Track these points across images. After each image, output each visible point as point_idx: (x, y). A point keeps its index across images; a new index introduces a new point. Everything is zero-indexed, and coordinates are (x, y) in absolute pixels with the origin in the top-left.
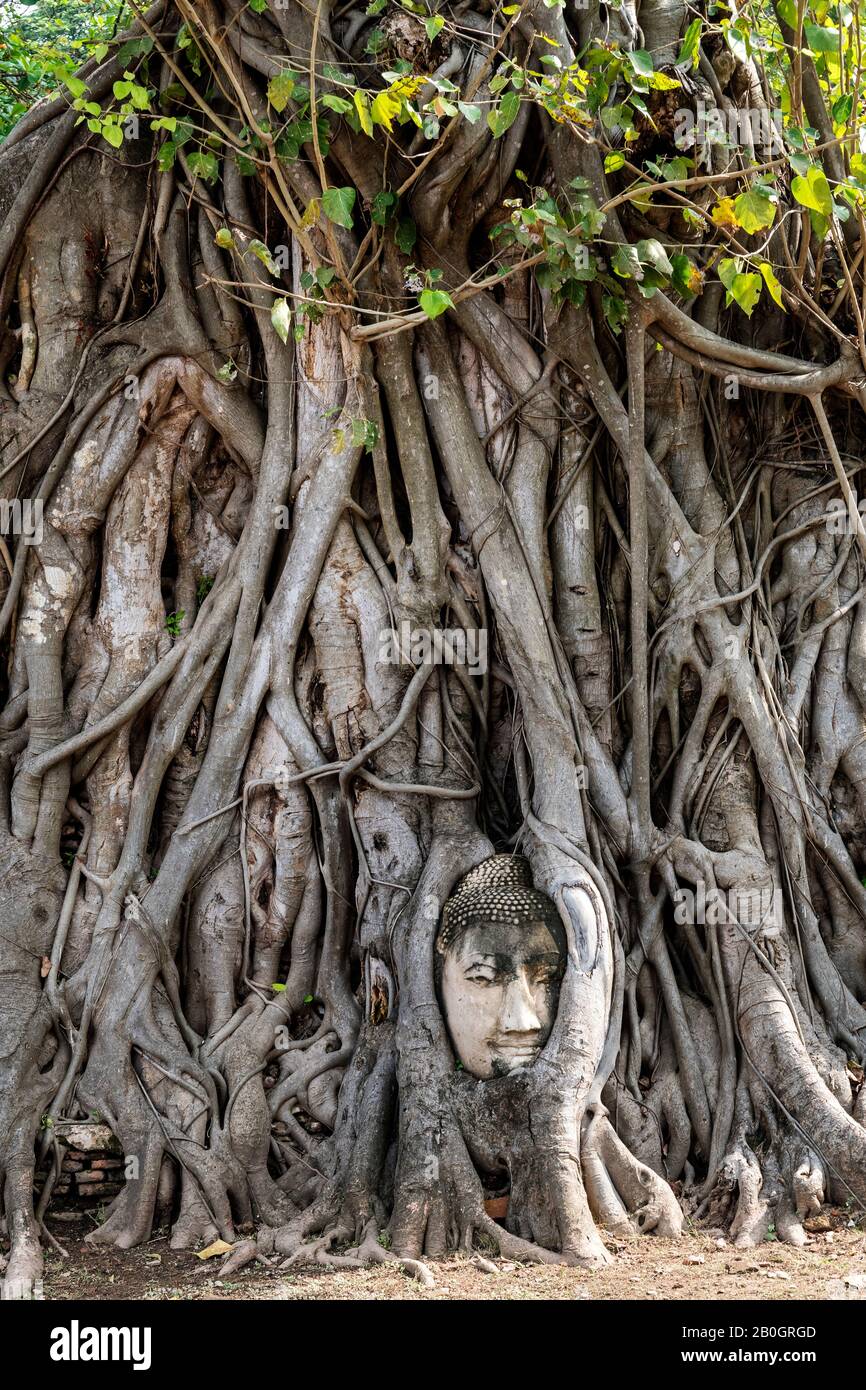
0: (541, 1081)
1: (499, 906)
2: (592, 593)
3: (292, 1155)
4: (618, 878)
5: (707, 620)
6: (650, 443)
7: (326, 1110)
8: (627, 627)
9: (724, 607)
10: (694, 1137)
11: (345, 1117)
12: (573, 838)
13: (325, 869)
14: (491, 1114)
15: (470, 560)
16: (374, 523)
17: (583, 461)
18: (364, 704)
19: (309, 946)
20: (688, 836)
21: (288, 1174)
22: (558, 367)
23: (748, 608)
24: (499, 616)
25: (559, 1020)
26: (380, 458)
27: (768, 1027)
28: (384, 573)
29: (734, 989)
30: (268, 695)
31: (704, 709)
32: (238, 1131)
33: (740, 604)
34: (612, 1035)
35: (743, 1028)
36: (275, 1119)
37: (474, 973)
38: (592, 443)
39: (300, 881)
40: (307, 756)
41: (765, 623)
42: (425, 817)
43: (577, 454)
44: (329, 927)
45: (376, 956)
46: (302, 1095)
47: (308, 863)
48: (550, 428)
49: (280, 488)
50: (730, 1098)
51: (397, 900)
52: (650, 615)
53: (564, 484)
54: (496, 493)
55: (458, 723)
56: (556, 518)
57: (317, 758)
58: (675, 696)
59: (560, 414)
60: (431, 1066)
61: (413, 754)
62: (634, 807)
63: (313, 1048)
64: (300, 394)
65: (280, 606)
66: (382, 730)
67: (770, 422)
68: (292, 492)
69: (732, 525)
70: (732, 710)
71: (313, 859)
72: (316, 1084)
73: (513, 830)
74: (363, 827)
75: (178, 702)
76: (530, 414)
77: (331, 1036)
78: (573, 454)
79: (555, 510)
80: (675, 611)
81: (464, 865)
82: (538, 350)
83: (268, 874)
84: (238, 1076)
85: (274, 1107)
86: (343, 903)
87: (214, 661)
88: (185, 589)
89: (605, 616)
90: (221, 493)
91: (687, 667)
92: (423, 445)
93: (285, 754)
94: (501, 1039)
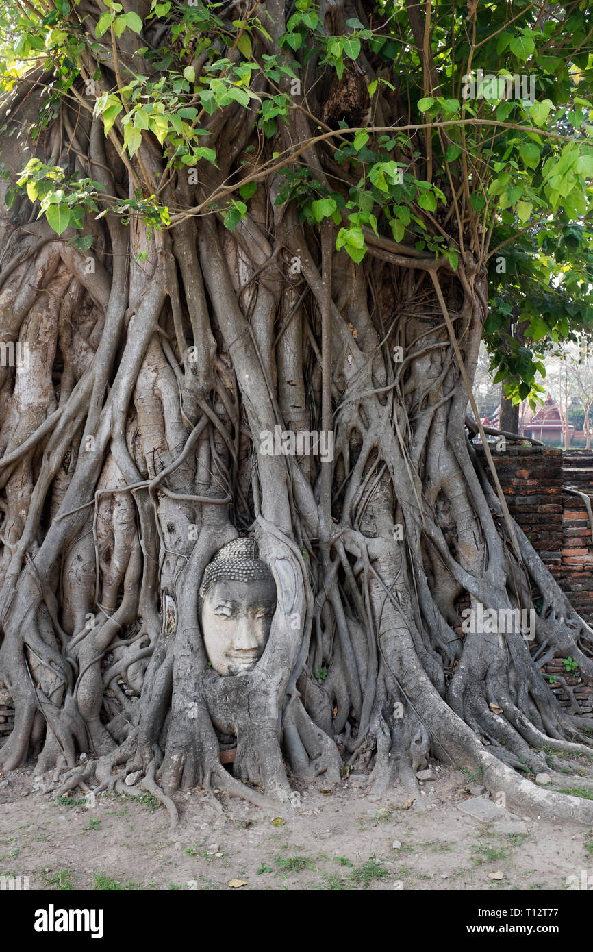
0: (256, 681)
1: (236, 571)
2: (300, 385)
3: (115, 710)
4: (311, 551)
5: (366, 403)
6: (335, 298)
7: (137, 684)
8: (320, 406)
9: (377, 394)
10: (351, 708)
11: (146, 690)
12: (283, 530)
13: (142, 542)
14: (226, 699)
15: (229, 363)
16: (172, 341)
17: (296, 308)
18: (164, 448)
19: (133, 585)
20: (353, 528)
21: (113, 722)
22: (282, 250)
23: (390, 397)
24: (244, 397)
25: (269, 642)
26: (175, 301)
27: (397, 644)
28: (177, 371)
29: (377, 618)
30: (109, 441)
31: (364, 454)
32: (81, 697)
33: (386, 394)
34: (304, 647)
35: (382, 643)
36: (108, 688)
37: (219, 612)
38: (302, 297)
39: (127, 548)
40: (131, 476)
41: (401, 405)
42: (198, 514)
43: (293, 303)
44: (144, 575)
45: (168, 594)
46: (123, 674)
47: (133, 539)
48: (277, 286)
49: (118, 319)
50: (373, 684)
51: (180, 563)
52: (333, 399)
53: (285, 320)
54: (244, 324)
55: (219, 459)
56: (279, 341)
57: (137, 478)
58: (347, 446)
59: (283, 279)
60: (191, 667)
61: (191, 476)
62: (322, 511)
63: (132, 645)
64: (131, 265)
65: (117, 389)
66: (173, 462)
67: (405, 291)
68: (126, 322)
69: (383, 348)
70: (380, 455)
71: (136, 537)
72: (131, 668)
73: (250, 523)
74: (162, 519)
75: (56, 444)
76: (264, 279)
77: (145, 637)
78: (291, 303)
79: (279, 336)
80: (348, 397)
81: (219, 544)
82: (270, 240)
83: (110, 543)
84: (84, 664)
85: (106, 682)
86: (152, 561)
87: (79, 420)
88: (66, 379)
89: (308, 400)
90: (89, 324)
91: (354, 429)
92: (201, 294)
93: (119, 475)
94: (234, 653)
